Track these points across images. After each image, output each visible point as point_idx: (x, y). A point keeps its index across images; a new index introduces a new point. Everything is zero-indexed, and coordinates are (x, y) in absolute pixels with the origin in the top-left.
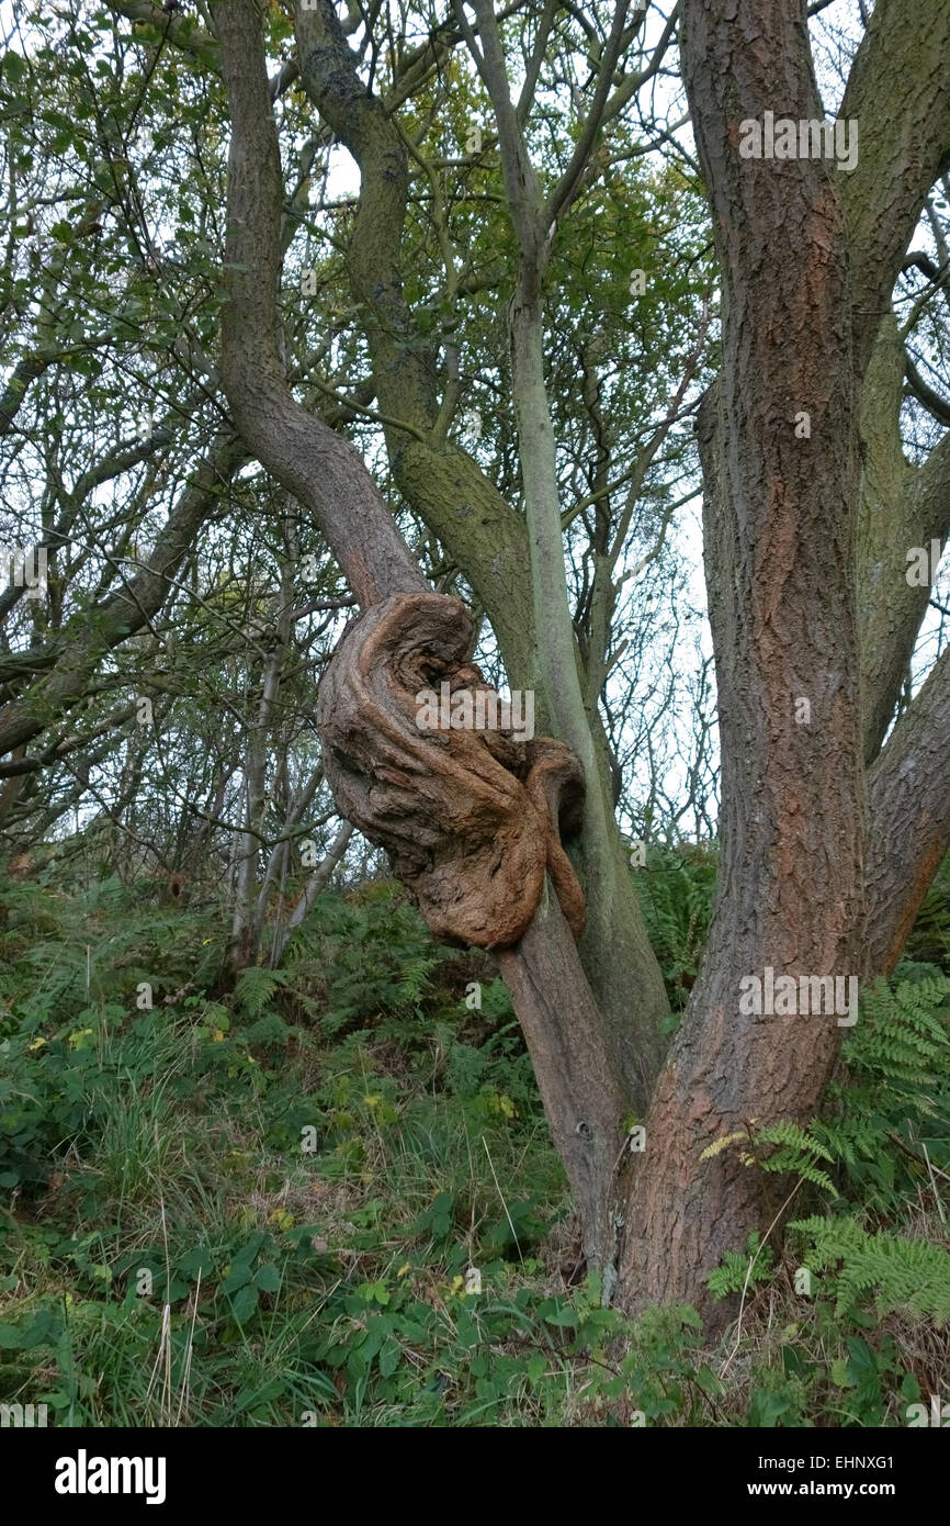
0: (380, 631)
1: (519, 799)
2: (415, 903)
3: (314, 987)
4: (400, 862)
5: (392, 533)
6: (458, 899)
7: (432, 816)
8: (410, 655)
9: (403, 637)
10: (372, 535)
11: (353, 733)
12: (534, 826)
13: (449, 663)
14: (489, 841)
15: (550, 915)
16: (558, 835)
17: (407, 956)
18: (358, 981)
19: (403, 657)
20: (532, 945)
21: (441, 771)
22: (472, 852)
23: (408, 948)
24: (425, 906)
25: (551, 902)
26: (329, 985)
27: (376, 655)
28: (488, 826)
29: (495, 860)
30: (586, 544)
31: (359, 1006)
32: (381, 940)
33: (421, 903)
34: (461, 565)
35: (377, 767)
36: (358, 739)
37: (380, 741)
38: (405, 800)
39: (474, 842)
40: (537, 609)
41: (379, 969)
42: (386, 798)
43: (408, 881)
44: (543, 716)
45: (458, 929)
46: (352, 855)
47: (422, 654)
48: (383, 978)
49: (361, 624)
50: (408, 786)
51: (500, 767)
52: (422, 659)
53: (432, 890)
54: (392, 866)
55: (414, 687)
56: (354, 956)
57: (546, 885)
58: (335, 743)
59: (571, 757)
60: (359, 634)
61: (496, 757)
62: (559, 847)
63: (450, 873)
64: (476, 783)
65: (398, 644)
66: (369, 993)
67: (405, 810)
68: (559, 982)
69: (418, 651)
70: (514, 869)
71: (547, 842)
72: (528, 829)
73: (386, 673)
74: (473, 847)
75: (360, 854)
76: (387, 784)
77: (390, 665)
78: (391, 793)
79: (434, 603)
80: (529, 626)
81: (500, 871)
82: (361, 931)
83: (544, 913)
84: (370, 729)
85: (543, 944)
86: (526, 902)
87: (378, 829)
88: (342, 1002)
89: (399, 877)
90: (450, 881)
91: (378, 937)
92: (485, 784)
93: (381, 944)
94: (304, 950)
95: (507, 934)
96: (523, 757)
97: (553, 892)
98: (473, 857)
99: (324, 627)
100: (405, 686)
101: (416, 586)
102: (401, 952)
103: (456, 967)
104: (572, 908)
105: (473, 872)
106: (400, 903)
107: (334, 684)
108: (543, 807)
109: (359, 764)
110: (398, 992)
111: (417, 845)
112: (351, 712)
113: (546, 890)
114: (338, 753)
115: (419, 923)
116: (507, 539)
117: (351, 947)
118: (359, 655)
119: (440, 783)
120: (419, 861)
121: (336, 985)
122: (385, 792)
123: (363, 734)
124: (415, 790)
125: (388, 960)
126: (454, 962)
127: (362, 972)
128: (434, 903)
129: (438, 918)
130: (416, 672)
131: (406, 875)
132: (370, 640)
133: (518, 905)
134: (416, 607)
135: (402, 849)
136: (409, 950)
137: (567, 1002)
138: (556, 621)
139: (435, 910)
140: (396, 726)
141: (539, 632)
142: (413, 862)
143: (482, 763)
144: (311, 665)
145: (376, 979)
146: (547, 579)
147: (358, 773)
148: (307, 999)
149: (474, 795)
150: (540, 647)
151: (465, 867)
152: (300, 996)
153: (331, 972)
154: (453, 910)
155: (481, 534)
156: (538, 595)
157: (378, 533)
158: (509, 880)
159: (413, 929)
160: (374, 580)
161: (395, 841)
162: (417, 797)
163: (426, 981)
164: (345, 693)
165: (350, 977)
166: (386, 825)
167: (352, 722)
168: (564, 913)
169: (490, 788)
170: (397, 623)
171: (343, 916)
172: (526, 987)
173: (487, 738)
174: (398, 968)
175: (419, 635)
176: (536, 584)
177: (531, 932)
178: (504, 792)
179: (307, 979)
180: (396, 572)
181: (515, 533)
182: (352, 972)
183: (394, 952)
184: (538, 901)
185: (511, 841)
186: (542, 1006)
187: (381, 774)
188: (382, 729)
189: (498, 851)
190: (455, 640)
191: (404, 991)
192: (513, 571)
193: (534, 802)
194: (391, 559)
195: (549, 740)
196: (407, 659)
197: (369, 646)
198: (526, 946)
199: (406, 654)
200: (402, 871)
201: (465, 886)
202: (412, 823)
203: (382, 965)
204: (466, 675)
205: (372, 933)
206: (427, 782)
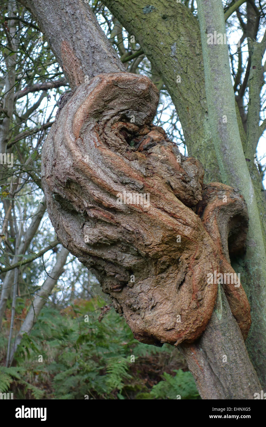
0: (88, 103)
1: (198, 230)
2: (120, 310)
3: (41, 380)
4: (108, 280)
5: (94, 28)
6: (153, 307)
7: (131, 244)
8: (112, 121)
9: (106, 107)
10: (79, 29)
11: (69, 182)
12: (210, 250)
13: (141, 127)
14: (175, 262)
15: (224, 318)
16: (228, 256)
17: (111, 354)
18: (73, 375)
19: (106, 123)
20: (211, 341)
21: (137, 209)
22: (163, 271)
23: (111, 348)
24: (127, 313)
25: (224, 308)
26: (52, 378)
27: (86, 122)
28: (174, 251)
29: (180, 277)
30: (241, 33)
31: (76, 393)
32: (90, 343)
33: (124, 311)
34: (147, 51)
35: (89, 208)
36: (74, 186)
37: (90, 187)
38: (111, 232)
39: (164, 263)
40: (207, 83)
41: (90, 365)
42: (96, 231)
43: (114, 294)
44: (213, 166)
45: (153, 330)
46: (64, 281)
47: (120, 120)
48: (93, 372)
49: (73, 98)
50: (112, 221)
51: (183, 206)
52: (120, 124)
53: (132, 300)
54: (102, 283)
55: (115, 146)
56: (69, 355)
57: (220, 295)
58: (56, 191)
59: (236, 197)
60: (72, 106)
61: (179, 198)
62: (229, 265)
63: (146, 288)
64: (165, 218)
65: (101, 113)
66: (83, 383)
67: (111, 240)
68: (231, 369)
69: (117, 118)
70: (195, 283)
71: (220, 262)
72: (205, 252)
73: (94, 135)
74: (164, 267)
75: (69, 279)
76: (96, 220)
77: (96, 129)
78: (100, 227)
79: (129, 80)
80: (201, 98)
81: (185, 285)
82: (75, 336)
83: (219, 316)
84: (82, 178)
85: (219, 340)
86: (205, 308)
87: (91, 255)
88: (62, 390)
89: (107, 292)
90: (146, 294)
91: (87, 341)
92: (171, 218)
93: (90, 346)
94: (31, 351)
95: (191, 333)
96: (200, 198)
97: (226, 301)
98: (164, 275)
99: (37, 105)
100: (108, 145)
101: (113, 68)
102: (106, 351)
103: (148, 362)
104: (240, 312)
105: (164, 286)
106: (106, 313)
107: (54, 145)
108: (216, 235)
109: (74, 206)
110: (104, 382)
111: (121, 266)
112: (68, 166)
113: (220, 298)
114: (58, 198)
115: (119, 329)
116: (182, 30)
117: (67, 349)
118: (73, 122)
119: (137, 218)
120: (122, 279)
121: (58, 377)
122: (95, 227)
123: (78, 183)
124: (118, 224)
125: (95, 358)
126: (145, 358)
127: (77, 368)
128: (134, 310)
129: (138, 322)
130: (116, 134)
131: (112, 290)
132: (81, 110)
133: (199, 310)
134: (114, 84)
135: (109, 270)
136: (112, 350)
137: (238, 383)
138: (223, 92)
139: (135, 316)
140: (102, 176)
141: (209, 102)
142: (117, 280)
143: (169, 202)
144: (31, 133)
145: (87, 372)
146: (215, 60)
147: (74, 213)
148: (35, 389)
149: (164, 227)
150: (210, 113)
151: (158, 283)
152: (30, 386)
153: (54, 368)
154: (149, 315)
155: (162, 27)
156: (208, 71)
157: (84, 27)
158: (192, 292)
159: (115, 334)
160: (81, 64)
161: (103, 264)
162: (119, 229)
163: (126, 374)
164: (63, 151)
165: (67, 371)
166: (97, 252)
167: (68, 174)
168: (234, 316)
169: (175, 222)
170: (101, 96)
171: (60, 325)
172: (207, 373)
173: (172, 184)
174: (104, 364)
175: (117, 106)
176: (206, 64)
177: (210, 331)
178: (187, 224)
179: (35, 374)
180: (98, 58)
181: (188, 25)
182: (68, 368)
183: (100, 352)
184: (215, 307)
185: (192, 261)
186: (219, 387)
187: (91, 213)
188: (91, 178)
189: (183, 270)
190: (146, 109)
191: (109, 381)
192: (187, 56)
193: (209, 232)
194: (94, 47)
195: (219, 184)
196: (109, 124)
197: (80, 115)
198: (206, 342)
199: (108, 120)
200: (109, 287)
201: (158, 297)
202: (117, 250)
203: (91, 362)
204: (154, 135)
205: (83, 338)
206: (127, 218)
